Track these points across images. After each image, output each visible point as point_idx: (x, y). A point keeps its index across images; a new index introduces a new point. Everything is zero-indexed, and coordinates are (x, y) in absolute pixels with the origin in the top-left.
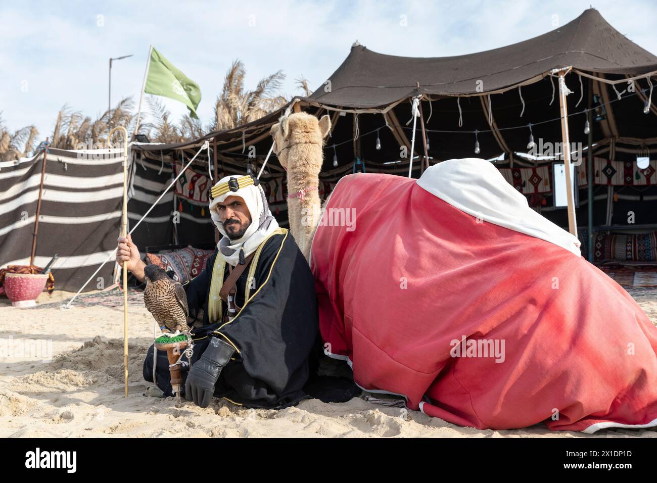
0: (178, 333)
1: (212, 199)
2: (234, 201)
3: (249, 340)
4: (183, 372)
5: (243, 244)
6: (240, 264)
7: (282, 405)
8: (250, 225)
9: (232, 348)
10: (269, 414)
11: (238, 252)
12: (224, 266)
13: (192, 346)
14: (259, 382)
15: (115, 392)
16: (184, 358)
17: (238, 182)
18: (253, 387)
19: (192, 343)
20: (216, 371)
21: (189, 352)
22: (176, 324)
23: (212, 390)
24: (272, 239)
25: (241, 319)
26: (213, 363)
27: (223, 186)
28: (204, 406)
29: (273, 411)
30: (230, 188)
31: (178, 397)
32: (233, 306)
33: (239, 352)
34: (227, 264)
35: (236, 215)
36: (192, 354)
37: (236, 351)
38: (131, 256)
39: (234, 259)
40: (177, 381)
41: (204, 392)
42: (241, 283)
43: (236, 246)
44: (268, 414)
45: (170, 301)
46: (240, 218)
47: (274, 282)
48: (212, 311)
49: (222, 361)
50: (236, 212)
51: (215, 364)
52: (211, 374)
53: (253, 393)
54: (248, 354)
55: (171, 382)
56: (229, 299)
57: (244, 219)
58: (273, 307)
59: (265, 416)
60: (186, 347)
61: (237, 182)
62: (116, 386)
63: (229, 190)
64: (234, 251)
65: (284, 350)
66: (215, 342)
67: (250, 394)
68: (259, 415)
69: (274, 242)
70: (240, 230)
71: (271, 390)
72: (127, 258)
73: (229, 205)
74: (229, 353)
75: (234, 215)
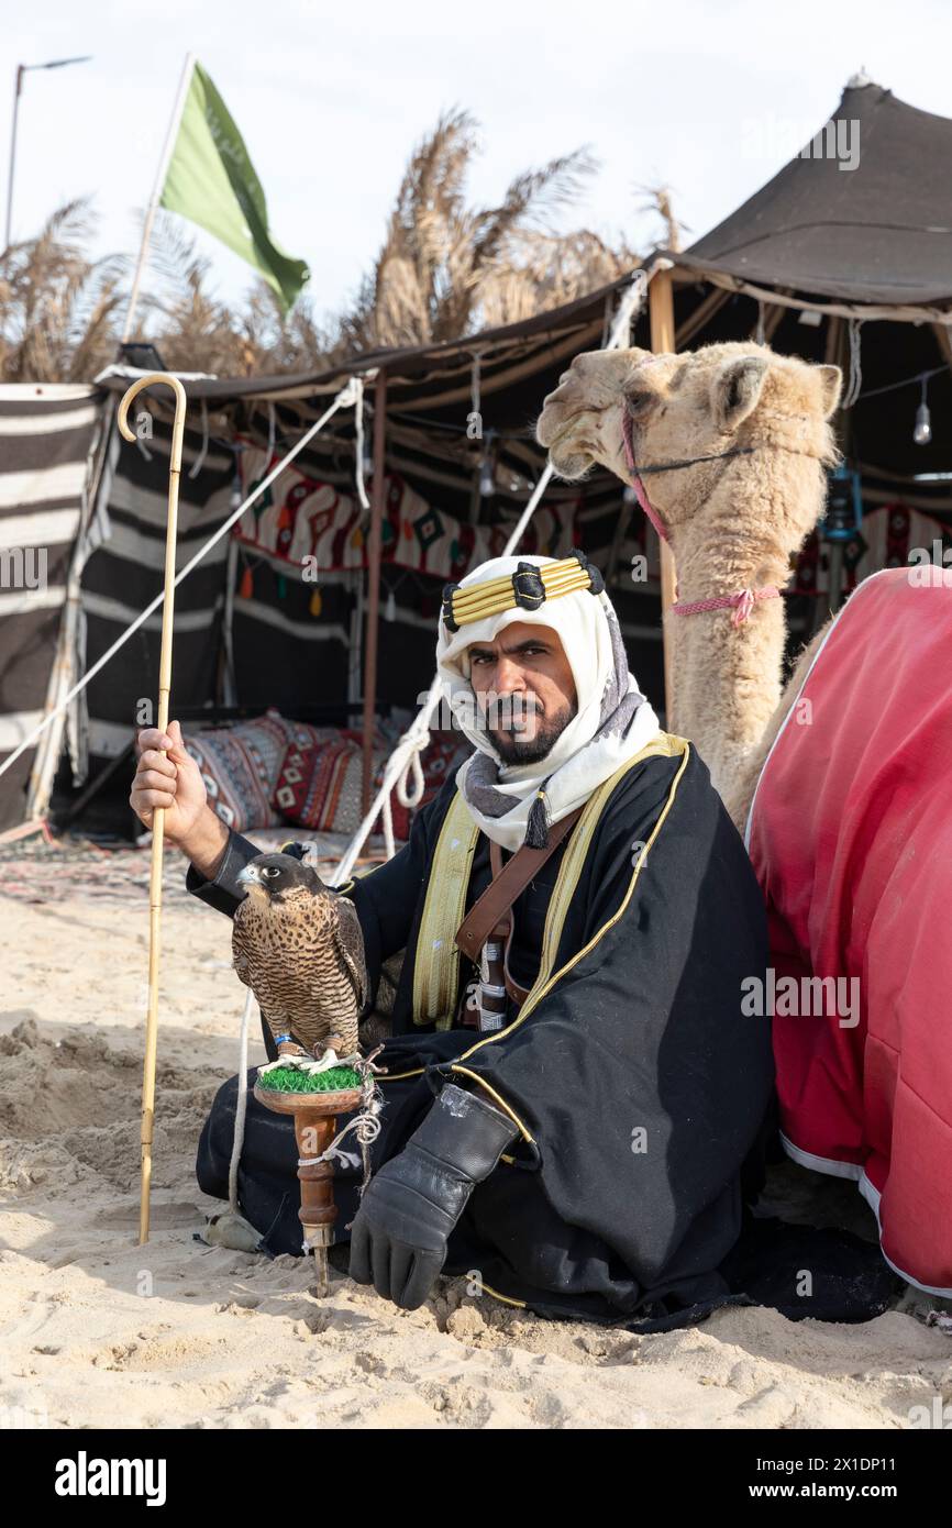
0: (331, 1060)
1: (453, 628)
2: (528, 639)
3: (561, 1104)
4: (342, 1187)
5: (548, 779)
6: (529, 844)
7: (654, 1315)
8: (570, 720)
9: (507, 1122)
10: (615, 1342)
11: (525, 807)
12: (473, 846)
13: (376, 1108)
14: (586, 1240)
15: (104, 1220)
16: (350, 1144)
17: (543, 579)
18: (566, 1253)
19: (376, 1097)
20: (454, 1197)
21: (367, 1127)
22: (326, 1031)
23: (440, 1254)
24: (641, 770)
25: (538, 1029)
26: (448, 1170)
27: (490, 591)
28: (408, 1303)
29: (627, 1336)
30: (516, 596)
31: (320, 1263)
32: (497, 976)
33: (529, 1138)
34: (483, 841)
35: (530, 685)
36: (377, 1131)
37: (521, 1134)
38: (178, 792)
39: (511, 828)
40: (320, 1211)
41: (412, 1257)
42: (530, 908)
43: (520, 785)
44: (609, 1343)
45: (318, 957)
46: (545, 696)
47: (643, 917)
48: (425, 986)
49: (476, 1165)
50: (531, 675)
51: (453, 1172)
52: (440, 1203)
53: (565, 1272)
54: (556, 1145)
55: (302, 1213)
56: (488, 953)
57: (556, 701)
58: (643, 1000)
59: (599, 1350)
60: (358, 1109)
61: (539, 578)
62: (107, 1201)
63: (513, 602)
64: (512, 802)
65: (667, 1137)
66: (454, 1102)
67: (555, 1275)
68: (581, 1343)
69: (646, 781)
70: (541, 736)
71: (621, 1265)
72: (167, 798)
73: (509, 653)
74: (497, 1139)
75: (523, 686)
